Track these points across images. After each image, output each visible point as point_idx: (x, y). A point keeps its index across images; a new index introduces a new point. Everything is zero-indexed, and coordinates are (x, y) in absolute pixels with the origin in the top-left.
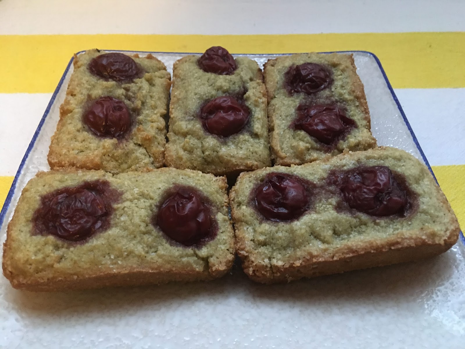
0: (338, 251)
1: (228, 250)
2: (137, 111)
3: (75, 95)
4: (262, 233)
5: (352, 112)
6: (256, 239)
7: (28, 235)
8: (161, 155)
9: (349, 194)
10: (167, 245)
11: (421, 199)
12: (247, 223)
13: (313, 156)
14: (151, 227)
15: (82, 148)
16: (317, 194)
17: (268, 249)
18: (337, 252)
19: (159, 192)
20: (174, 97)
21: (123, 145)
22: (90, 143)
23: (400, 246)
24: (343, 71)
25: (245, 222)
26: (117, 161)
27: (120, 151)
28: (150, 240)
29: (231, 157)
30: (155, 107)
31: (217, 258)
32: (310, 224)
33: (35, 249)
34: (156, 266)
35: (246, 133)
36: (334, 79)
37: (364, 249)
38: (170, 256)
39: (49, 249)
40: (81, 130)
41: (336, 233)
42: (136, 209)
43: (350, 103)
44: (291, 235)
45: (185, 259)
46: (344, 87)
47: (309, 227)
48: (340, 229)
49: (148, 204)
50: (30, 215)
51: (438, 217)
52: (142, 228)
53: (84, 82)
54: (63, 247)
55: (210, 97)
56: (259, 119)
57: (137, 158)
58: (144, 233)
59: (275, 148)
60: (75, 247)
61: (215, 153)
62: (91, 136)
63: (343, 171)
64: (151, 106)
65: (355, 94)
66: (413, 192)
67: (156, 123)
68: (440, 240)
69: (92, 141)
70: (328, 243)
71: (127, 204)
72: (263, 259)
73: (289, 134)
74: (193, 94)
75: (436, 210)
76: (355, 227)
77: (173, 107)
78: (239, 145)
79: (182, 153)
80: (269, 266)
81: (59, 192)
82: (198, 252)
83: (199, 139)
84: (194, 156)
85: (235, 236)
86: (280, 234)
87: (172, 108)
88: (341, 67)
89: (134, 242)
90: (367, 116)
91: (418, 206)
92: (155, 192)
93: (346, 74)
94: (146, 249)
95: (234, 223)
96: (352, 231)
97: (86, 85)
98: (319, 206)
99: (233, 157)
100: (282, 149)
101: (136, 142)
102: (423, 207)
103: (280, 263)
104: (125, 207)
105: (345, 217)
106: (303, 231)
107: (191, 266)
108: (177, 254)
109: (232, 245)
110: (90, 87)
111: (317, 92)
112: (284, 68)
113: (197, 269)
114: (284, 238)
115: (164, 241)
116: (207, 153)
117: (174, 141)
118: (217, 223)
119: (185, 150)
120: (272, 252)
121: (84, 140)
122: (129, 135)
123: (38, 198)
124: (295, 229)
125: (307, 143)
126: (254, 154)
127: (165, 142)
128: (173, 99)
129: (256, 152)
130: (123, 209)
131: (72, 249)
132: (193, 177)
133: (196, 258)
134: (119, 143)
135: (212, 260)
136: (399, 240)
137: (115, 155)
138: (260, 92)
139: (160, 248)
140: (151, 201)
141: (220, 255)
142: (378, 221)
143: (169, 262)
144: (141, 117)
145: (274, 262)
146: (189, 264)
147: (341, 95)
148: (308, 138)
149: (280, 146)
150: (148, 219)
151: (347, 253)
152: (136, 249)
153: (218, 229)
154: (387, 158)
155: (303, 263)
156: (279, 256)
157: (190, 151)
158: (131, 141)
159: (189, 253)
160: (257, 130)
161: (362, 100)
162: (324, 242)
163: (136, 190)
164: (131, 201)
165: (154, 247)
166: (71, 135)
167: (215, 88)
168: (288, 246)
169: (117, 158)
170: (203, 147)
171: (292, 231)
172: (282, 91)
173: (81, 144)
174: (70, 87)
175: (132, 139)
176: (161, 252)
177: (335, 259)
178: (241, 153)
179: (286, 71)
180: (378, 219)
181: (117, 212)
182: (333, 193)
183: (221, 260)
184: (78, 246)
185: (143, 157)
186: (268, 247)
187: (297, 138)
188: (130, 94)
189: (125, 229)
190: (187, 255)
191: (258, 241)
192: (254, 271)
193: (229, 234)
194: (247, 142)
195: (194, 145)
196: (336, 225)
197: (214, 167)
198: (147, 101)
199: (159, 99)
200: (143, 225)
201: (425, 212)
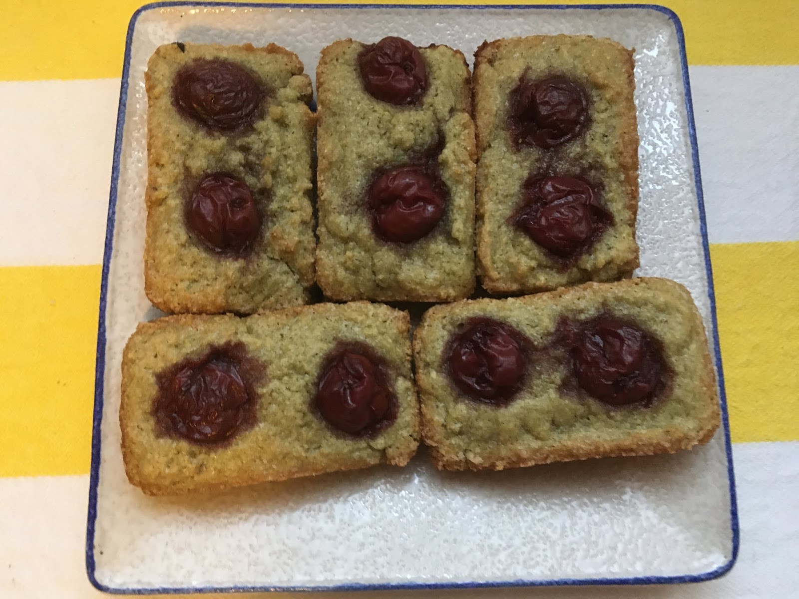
0: (555, 451)
1: (411, 436)
2: (267, 193)
3: (163, 165)
4: (457, 420)
5: (611, 194)
6: (448, 427)
7: (152, 437)
8: (310, 271)
9: (581, 365)
10: (333, 440)
11: (678, 380)
12: (437, 398)
13: (539, 280)
14: (310, 417)
15: (194, 277)
16: (537, 360)
17: (463, 440)
18: (552, 453)
19: (317, 360)
20: (324, 158)
21: (253, 266)
22: (204, 267)
23: (634, 454)
24: (611, 102)
25: (434, 397)
26: (247, 292)
27: (250, 277)
28: (310, 434)
29: (417, 284)
30: (293, 180)
31: (398, 448)
32: (522, 416)
33: (166, 459)
34: (320, 468)
35: (440, 238)
36: (593, 118)
37: (588, 454)
38: (338, 454)
39: (184, 459)
40: (187, 245)
41: (555, 424)
42: (288, 393)
43: (612, 175)
44: (495, 426)
45: (356, 455)
46: (607, 136)
47: (521, 419)
48: (561, 420)
49: (302, 382)
50: (147, 406)
51: (694, 408)
52: (299, 421)
53: (174, 138)
54: (200, 453)
55: (382, 164)
56: (460, 208)
57: (276, 284)
58: (301, 426)
59: (484, 262)
60: (216, 452)
61: (392, 276)
62: (204, 255)
63: (578, 321)
64: (288, 178)
65: (622, 159)
66: (670, 368)
67: (299, 212)
68: (687, 445)
69: (207, 263)
70: (542, 439)
71: (274, 384)
72: (457, 454)
73: (506, 234)
74: (354, 156)
75: (694, 398)
76: (582, 417)
77: (322, 178)
78: (429, 260)
79: (342, 273)
80: (464, 460)
81: (178, 368)
82: (372, 444)
83: (367, 251)
84: (361, 278)
85: (421, 413)
86: (481, 424)
87: (322, 181)
88: (608, 95)
89: (290, 439)
90: (633, 202)
91: (672, 389)
92: (310, 362)
93: (615, 109)
94: (306, 446)
95: (420, 393)
96: (576, 421)
97: (178, 145)
98: (537, 383)
99: (420, 284)
100: (494, 262)
101: (272, 256)
102: (678, 392)
103: (477, 460)
104: (272, 391)
105: (570, 404)
106: (511, 426)
107: (365, 460)
108: (346, 450)
109: (417, 429)
110: (183, 148)
111: (562, 144)
112: (509, 81)
113: (372, 463)
114: (485, 429)
115: (329, 434)
116: (380, 277)
117: (329, 248)
118: (397, 398)
119: (347, 269)
120: (469, 444)
121: (195, 262)
122: (260, 245)
123: (153, 380)
124: (501, 420)
125: (532, 259)
126: (451, 276)
127: (313, 245)
128: (322, 164)
129: (454, 273)
130: (271, 395)
131: (213, 455)
132: (362, 323)
133: (369, 451)
134: (248, 264)
135: (390, 451)
136: (635, 447)
137: (244, 285)
138: (465, 148)
139: (324, 443)
140: (307, 377)
141: (401, 445)
142: (612, 414)
143: (336, 461)
144: (274, 206)
145: (471, 457)
146: (361, 458)
147: (599, 155)
148: (536, 252)
149: (492, 258)
150: (305, 408)
151: (565, 456)
152: (294, 450)
153: (399, 407)
154: (646, 304)
155: (508, 466)
156: (478, 450)
157: (355, 271)
158: (265, 256)
159: (361, 447)
160: (457, 234)
161: (631, 173)
162: (537, 438)
163: (284, 361)
164: (280, 379)
165: (315, 442)
166: (175, 255)
167: (391, 142)
168: (490, 438)
169: (248, 289)
170: (374, 265)
171: (496, 422)
172: (503, 133)
173: (192, 270)
174: (153, 151)
175: (265, 251)
176: (326, 450)
177: (548, 462)
178: (433, 276)
179: (513, 86)
180: (614, 411)
181: (263, 400)
182: (559, 361)
183: (403, 451)
184: (220, 451)
185: (284, 278)
186: (463, 437)
187: (519, 249)
188: (252, 158)
189: (276, 423)
190: (359, 450)
191: (450, 429)
192: (444, 466)
193: (412, 411)
194: (441, 256)
195: (360, 261)
196: (556, 415)
197: (390, 293)
198: (280, 168)
199: (299, 157)
200: (299, 415)
201: (679, 401)
